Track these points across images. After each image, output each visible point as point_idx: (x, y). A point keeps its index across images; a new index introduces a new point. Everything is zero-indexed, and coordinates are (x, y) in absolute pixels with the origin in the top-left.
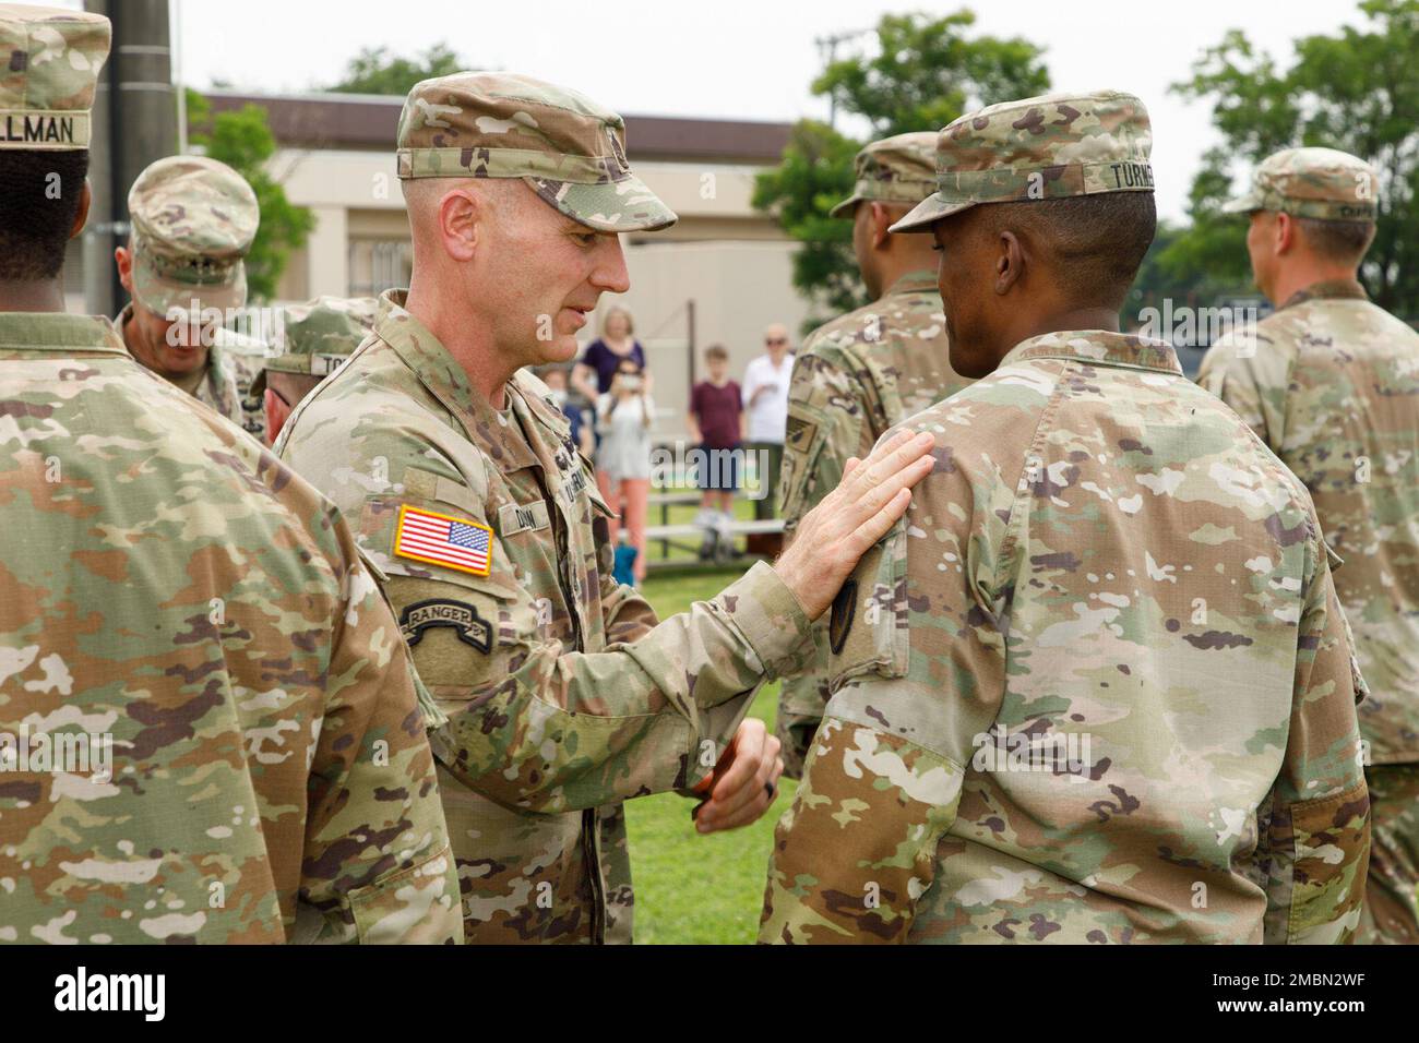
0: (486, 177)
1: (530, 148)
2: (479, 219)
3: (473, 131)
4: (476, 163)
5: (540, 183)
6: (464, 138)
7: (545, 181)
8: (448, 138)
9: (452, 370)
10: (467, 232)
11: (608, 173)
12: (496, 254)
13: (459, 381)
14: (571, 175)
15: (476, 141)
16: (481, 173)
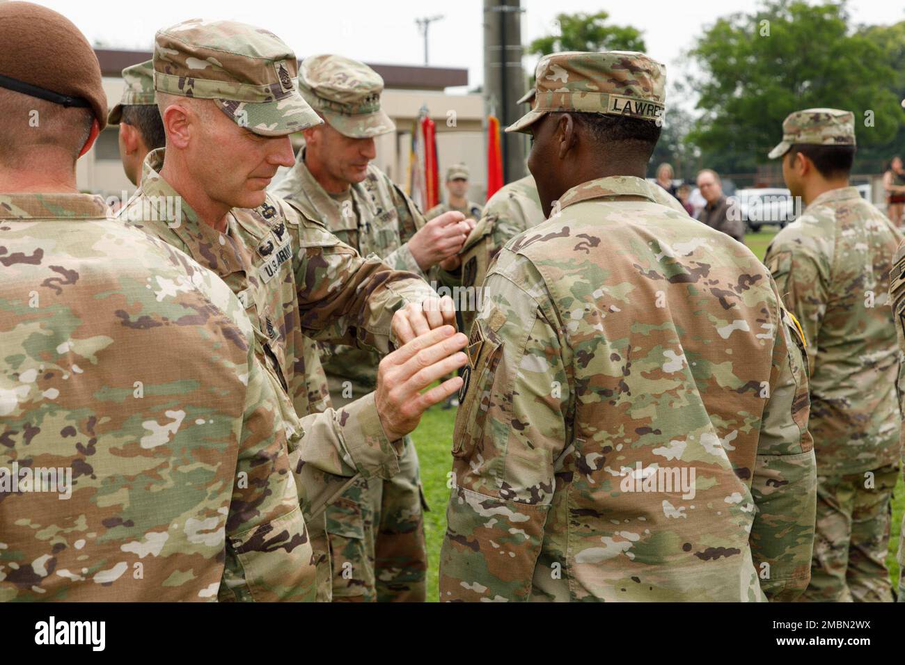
0: (192, 97)
1: (219, 79)
2: (190, 123)
3: (185, 67)
4: (187, 88)
5: (224, 103)
6: (180, 70)
7: (228, 102)
8: (172, 69)
9: (186, 211)
10: (183, 131)
11: (271, 94)
12: (202, 145)
13: (191, 218)
14: (246, 97)
15: (186, 73)
16: (189, 94)
